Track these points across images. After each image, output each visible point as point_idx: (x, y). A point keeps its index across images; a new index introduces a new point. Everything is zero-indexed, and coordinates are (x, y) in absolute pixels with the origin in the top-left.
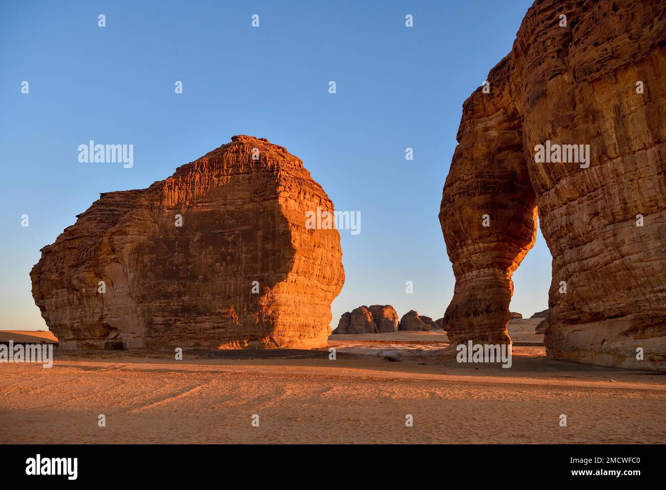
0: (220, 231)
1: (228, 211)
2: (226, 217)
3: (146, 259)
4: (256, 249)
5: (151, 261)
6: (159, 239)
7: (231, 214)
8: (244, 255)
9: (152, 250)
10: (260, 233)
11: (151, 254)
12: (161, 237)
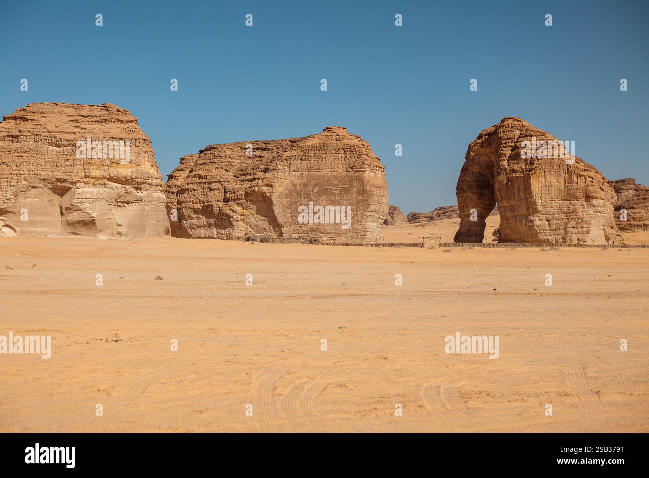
0: (330, 187)
1: (333, 176)
2: (332, 179)
3: (284, 201)
4: (353, 198)
5: (287, 202)
6: (291, 190)
7: (336, 178)
8: (345, 202)
9: (287, 196)
10: (355, 190)
11: (287, 198)
12: (292, 189)
